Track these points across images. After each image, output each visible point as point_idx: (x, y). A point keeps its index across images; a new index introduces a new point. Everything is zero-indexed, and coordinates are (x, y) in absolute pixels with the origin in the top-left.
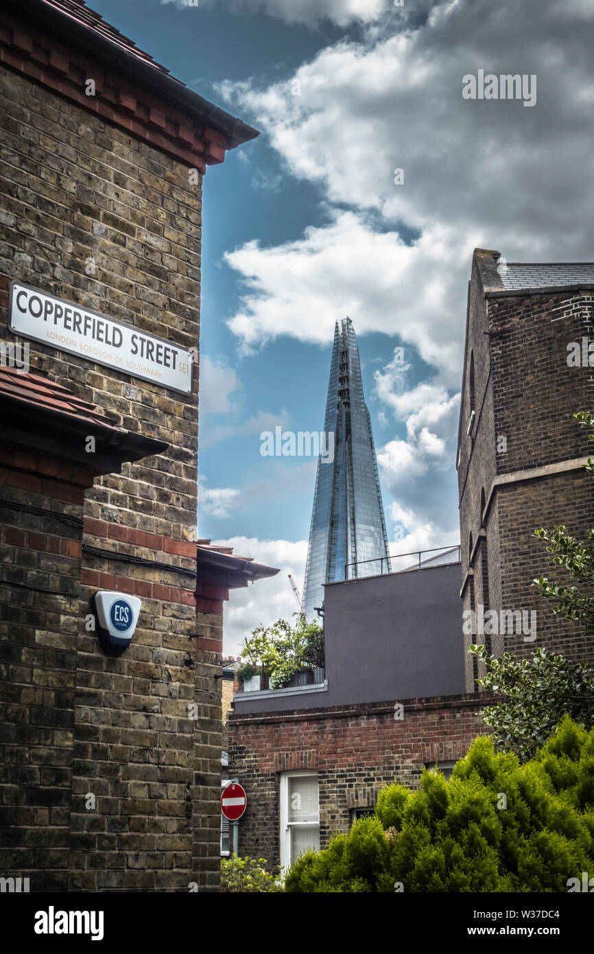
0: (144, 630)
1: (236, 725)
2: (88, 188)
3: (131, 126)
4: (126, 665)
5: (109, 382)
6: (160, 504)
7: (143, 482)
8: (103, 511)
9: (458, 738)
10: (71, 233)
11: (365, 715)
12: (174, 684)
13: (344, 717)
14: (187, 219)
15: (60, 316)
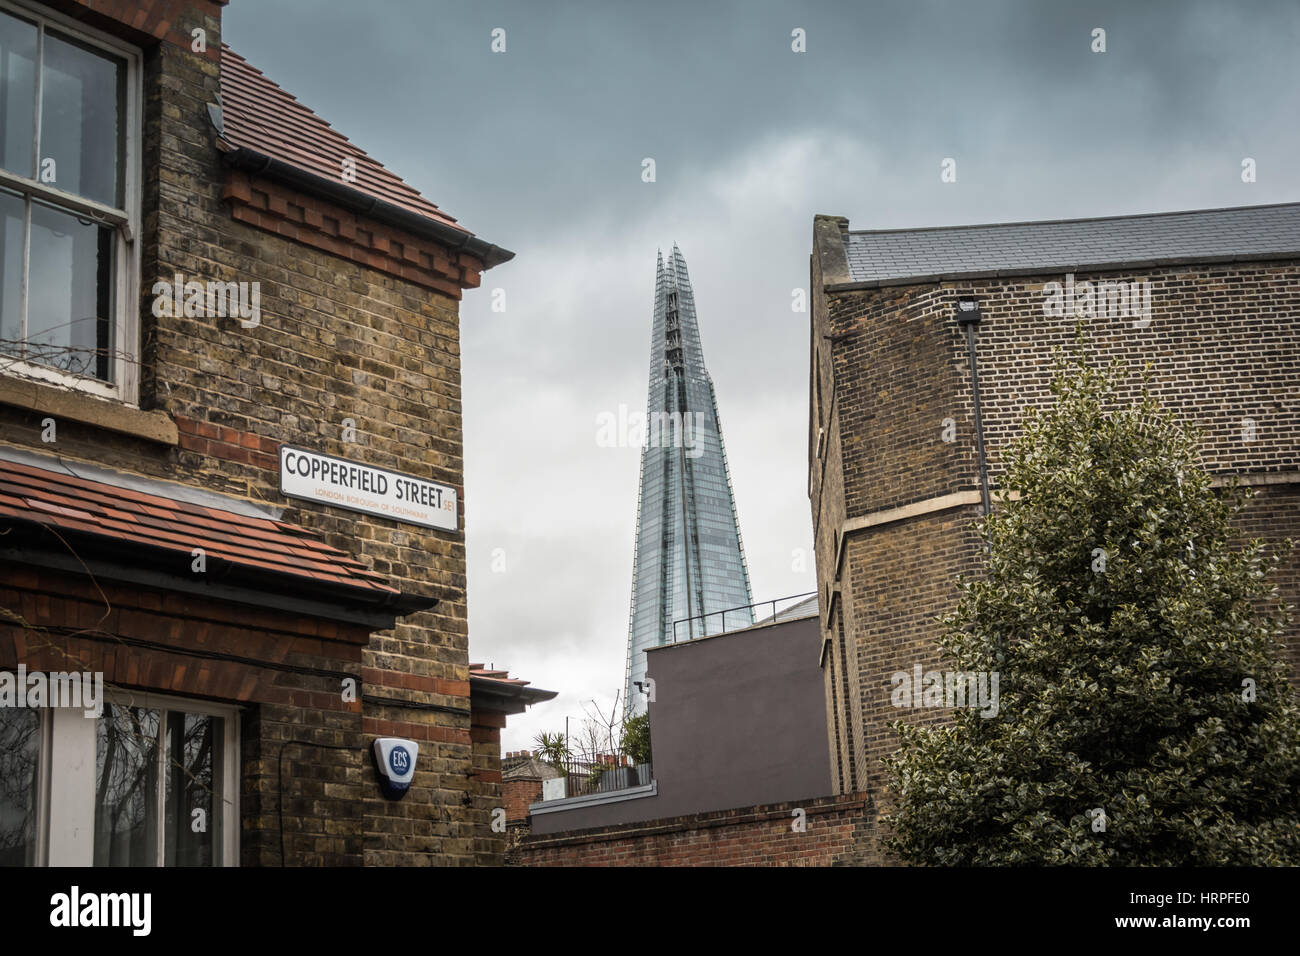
0: (422, 773)
1: (531, 850)
2: (347, 338)
3: (385, 265)
4: (406, 807)
5: (376, 530)
6: (432, 646)
7: (414, 626)
8: (377, 659)
9: (811, 854)
10: (333, 386)
11: (694, 830)
12: (453, 823)
13: (668, 833)
14: (446, 350)
15: (327, 472)
